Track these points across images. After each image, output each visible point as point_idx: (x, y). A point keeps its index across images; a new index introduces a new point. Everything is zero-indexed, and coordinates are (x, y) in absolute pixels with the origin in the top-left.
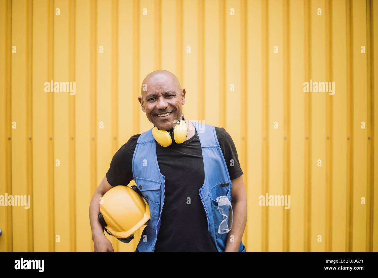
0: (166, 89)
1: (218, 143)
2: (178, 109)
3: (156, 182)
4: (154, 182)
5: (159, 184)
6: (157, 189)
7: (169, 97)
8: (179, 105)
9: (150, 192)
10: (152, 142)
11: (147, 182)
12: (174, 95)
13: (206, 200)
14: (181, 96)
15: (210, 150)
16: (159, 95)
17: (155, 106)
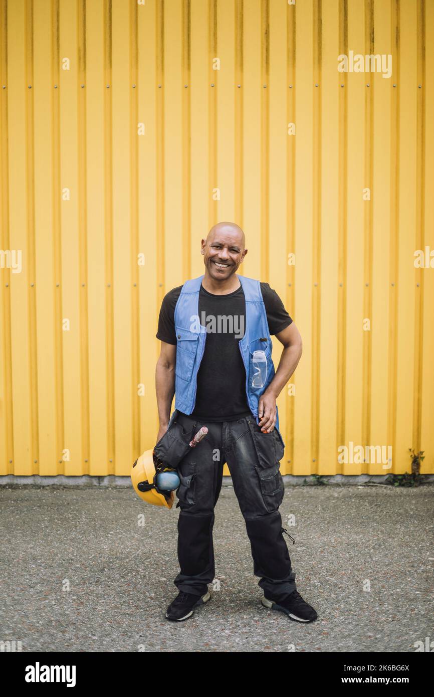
1: (262, 298)
5: (197, 335)
9: (188, 342)
10: (196, 293)
11: (186, 331)
13: (245, 352)
15: (253, 305)
16: (225, 246)
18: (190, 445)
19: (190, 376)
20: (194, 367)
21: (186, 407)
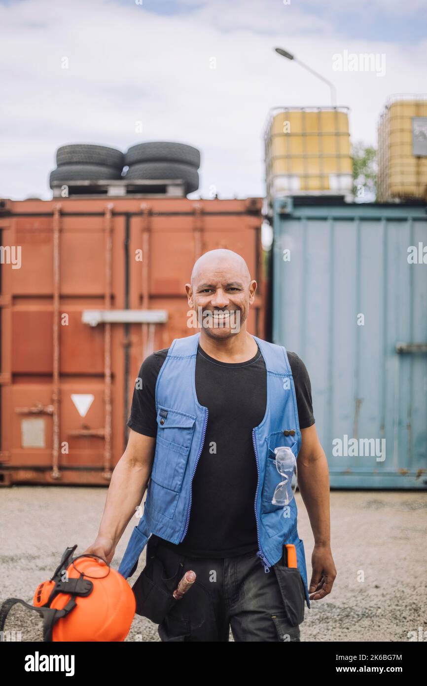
0: (229, 279)
1: (290, 370)
2: (243, 310)
3: (188, 416)
4: (185, 415)
5: (193, 419)
6: (188, 426)
7: (231, 291)
8: (245, 304)
9: (176, 430)
10: (191, 358)
11: (175, 414)
12: (240, 288)
13: (262, 446)
14: (249, 292)
15: (278, 378)
16: (217, 287)
17: (210, 302)
18: (174, 596)
19: (179, 483)
20: (186, 470)
21: (172, 531)
